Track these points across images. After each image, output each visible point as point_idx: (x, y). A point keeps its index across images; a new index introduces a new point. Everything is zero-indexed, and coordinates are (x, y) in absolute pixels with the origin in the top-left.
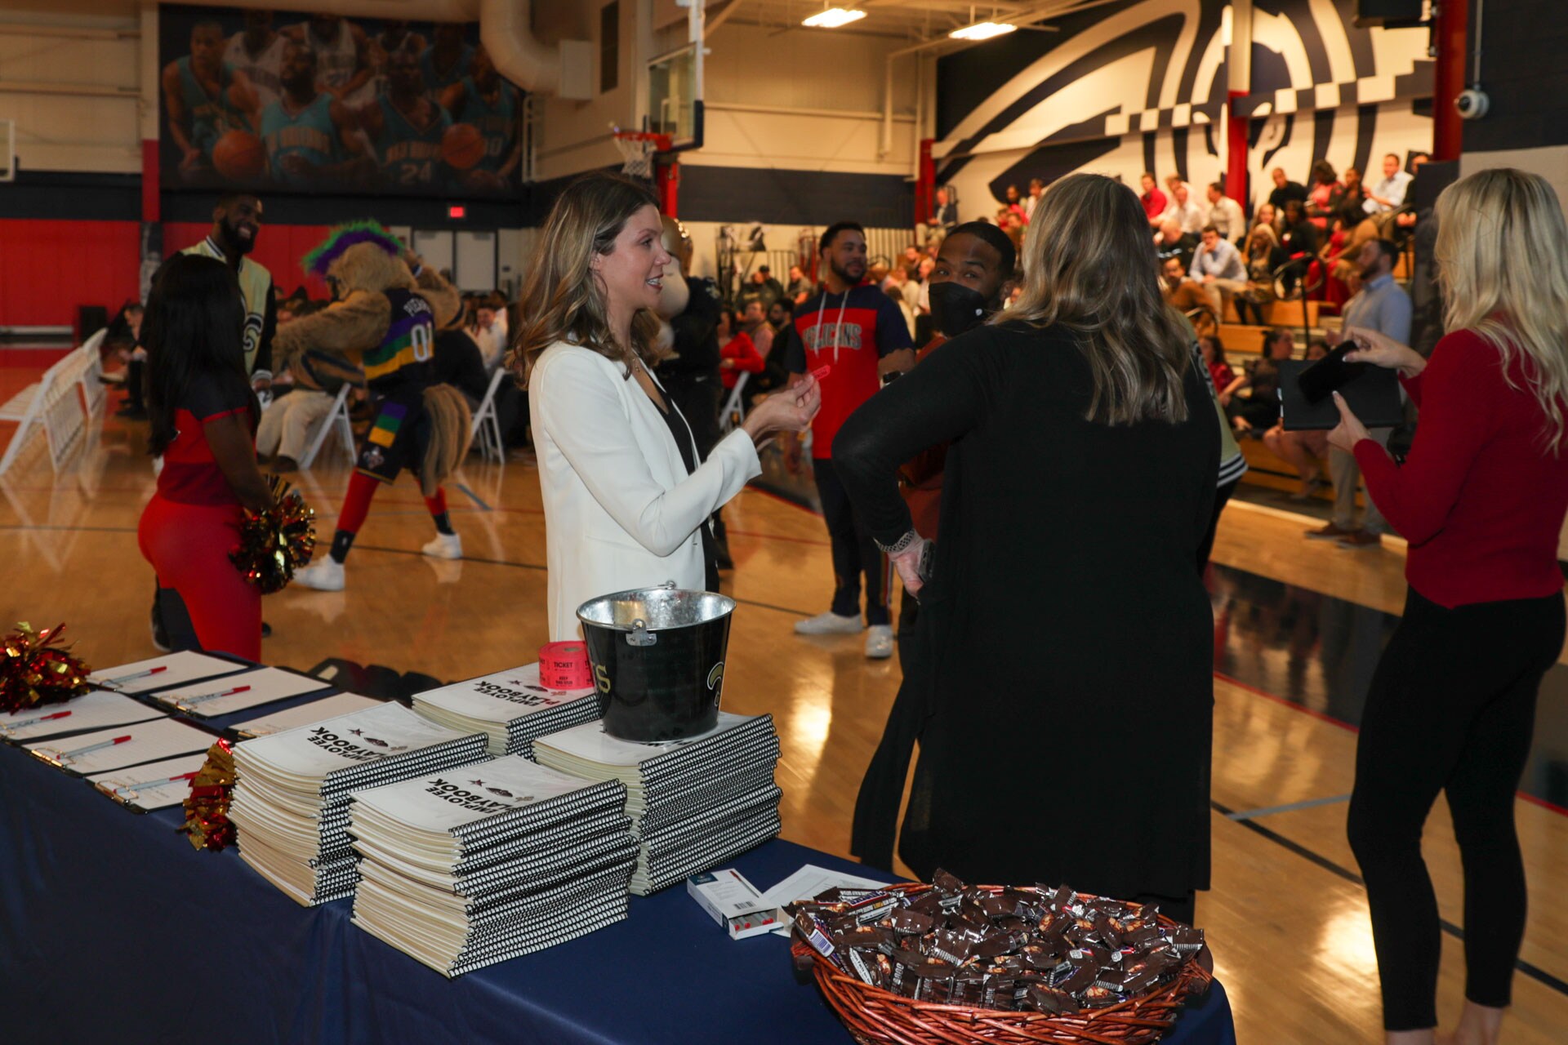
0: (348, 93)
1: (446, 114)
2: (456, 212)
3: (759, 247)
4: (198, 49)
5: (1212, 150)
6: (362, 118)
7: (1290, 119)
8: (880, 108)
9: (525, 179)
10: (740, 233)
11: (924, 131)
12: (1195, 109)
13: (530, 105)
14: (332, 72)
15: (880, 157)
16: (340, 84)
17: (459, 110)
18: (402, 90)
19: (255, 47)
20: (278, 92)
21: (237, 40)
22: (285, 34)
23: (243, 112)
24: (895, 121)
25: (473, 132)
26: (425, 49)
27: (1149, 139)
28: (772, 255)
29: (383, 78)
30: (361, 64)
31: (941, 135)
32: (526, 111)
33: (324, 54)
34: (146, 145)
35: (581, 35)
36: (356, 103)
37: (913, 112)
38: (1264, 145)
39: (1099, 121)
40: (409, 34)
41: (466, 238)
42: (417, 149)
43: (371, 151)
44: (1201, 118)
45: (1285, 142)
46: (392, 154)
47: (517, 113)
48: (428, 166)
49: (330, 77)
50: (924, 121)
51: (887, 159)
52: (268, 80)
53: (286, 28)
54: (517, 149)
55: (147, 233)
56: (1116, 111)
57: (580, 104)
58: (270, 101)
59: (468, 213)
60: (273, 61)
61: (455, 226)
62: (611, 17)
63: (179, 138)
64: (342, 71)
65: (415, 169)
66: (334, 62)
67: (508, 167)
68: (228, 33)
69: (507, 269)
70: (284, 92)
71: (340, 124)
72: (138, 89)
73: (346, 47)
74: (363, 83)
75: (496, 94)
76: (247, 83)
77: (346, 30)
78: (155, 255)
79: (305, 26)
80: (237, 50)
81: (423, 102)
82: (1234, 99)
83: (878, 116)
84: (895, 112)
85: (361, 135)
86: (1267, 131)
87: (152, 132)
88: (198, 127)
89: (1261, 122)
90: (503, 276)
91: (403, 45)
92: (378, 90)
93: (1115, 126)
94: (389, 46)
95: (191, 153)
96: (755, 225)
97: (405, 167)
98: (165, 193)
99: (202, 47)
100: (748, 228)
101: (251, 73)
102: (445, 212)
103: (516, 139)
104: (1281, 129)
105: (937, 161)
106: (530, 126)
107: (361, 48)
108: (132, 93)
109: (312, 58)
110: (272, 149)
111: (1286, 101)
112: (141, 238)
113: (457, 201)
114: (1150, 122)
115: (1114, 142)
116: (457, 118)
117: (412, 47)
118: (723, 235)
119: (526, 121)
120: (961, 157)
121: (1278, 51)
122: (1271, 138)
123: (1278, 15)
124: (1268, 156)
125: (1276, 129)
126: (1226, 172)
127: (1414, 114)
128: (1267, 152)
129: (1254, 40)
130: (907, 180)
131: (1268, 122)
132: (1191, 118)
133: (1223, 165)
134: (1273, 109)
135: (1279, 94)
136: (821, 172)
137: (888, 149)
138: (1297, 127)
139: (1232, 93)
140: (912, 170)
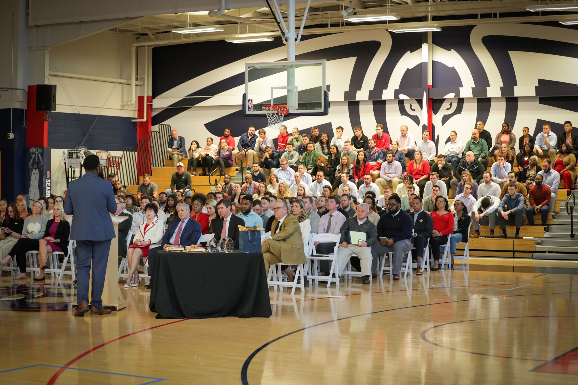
5: (404, 113)
11: (148, 91)
12: (398, 92)
15: (122, 106)
31: (158, 94)
44: (404, 97)
45: (457, 112)
51: (125, 108)
82: (429, 89)
86: (445, 105)
104: (455, 105)
114: (363, 96)
120: (178, 108)
121: (451, 67)
122: (447, 109)
123: (450, 50)
124: (445, 119)
125: (451, 105)
126: (427, 125)
127: (540, 103)
128: (445, 115)
129: (433, 60)
130: (133, 121)
131: (445, 101)
132: (396, 96)
133: (425, 122)
134: (457, 96)
135: (461, 89)
136: (99, 116)
137: (133, 102)
138: (466, 105)
139: (428, 86)
140: (135, 114)
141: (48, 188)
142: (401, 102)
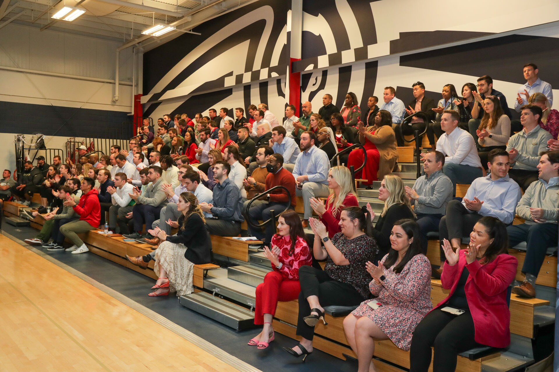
3: (41, 146)
5: (281, 93)
7: (324, 72)
8: (114, 79)
10: (28, 138)
11: (137, 91)
12: (271, 70)
15: (114, 102)
24: (120, 84)
27: (247, 89)
28: (48, 151)
31: (145, 92)
37: (130, 79)
38: (310, 88)
39: (221, 80)
44: (275, 75)
45: (322, 86)
50: (137, 85)
51: (117, 103)
56: (231, 74)
82: (293, 63)
83: (112, 81)
84: (120, 80)
86: (312, 80)
93: (230, 82)
96: (39, 135)
104: (320, 79)
105: (144, 105)
111: (323, 62)
114: (247, 78)
115: (229, 92)
118: (19, 140)
120: (155, 103)
121: (317, 34)
122: (314, 85)
123: (317, 15)
124: (312, 95)
125: (316, 79)
127: (400, 65)
128: (311, 92)
129: (304, 30)
130: (128, 115)
131: (312, 75)
132: (269, 75)
133: (287, 100)
134: (316, 67)
135: (320, 58)
136: (80, 110)
137: (117, 98)
138: (329, 77)
139: (292, 59)
140: (131, 110)
142: (279, 82)
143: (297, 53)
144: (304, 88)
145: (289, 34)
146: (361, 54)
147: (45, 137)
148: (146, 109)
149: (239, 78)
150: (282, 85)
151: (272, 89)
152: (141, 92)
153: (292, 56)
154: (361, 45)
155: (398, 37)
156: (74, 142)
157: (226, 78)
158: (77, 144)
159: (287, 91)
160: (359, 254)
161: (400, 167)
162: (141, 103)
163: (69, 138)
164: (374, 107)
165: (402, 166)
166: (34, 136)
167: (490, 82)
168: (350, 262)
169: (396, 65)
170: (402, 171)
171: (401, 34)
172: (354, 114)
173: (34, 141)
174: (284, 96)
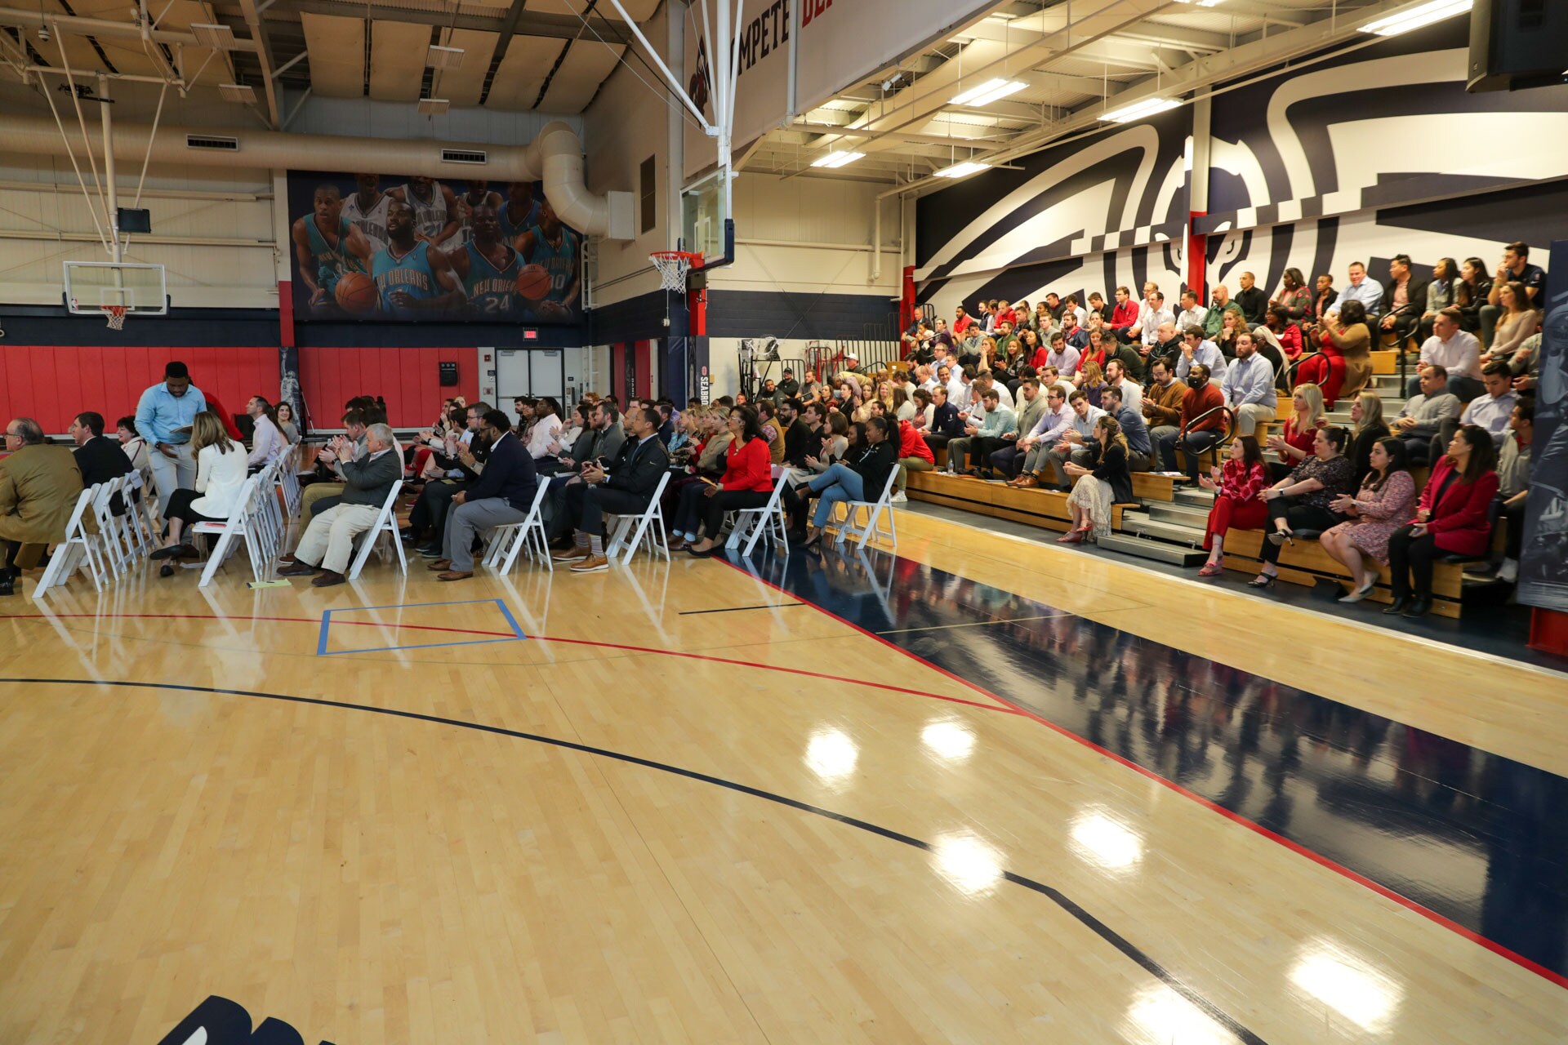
0: (440, 242)
1: (519, 256)
2: (530, 335)
3: (774, 357)
4: (320, 207)
5: (1169, 265)
6: (453, 260)
7: (1248, 234)
8: (871, 242)
9: (584, 307)
10: (759, 345)
11: (906, 260)
12: (1156, 230)
13: (586, 249)
14: (428, 224)
15: (871, 281)
16: (434, 234)
17: (530, 253)
18: (484, 238)
19: (365, 205)
20: (386, 242)
21: (351, 199)
22: (390, 194)
23: (358, 257)
24: (882, 252)
25: (542, 271)
26: (502, 205)
27: (1110, 258)
29: (469, 228)
30: (451, 217)
31: (920, 263)
32: (583, 252)
33: (421, 210)
34: (281, 285)
35: (625, 187)
36: (447, 248)
37: (897, 244)
38: (1222, 258)
39: (1065, 243)
40: (489, 192)
41: (538, 355)
42: (498, 285)
43: (461, 287)
44: (1161, 237)
45: (1243, 255)
46: (477, 290)
47: (577, 254)
48: (507, 297)
49: (426, 229)
50: (906, 251)
51: (876, 283)
52: (377, 231)
53: (391, 189)
54: (577, 283)
55: (284, 356)
56: (1079, 235)
57: (625, 244)
58: (379, 247)
59: (539, 335)
60: (380, 216)
61: (529, 346)
62: (648, 168)
63: (308, 280)
64: (436, 223)
65: (496, 300)
66: (429, 216)
67: (570, 297)
68: (345, 195)
69: (571, 379)
70: (390, 241)
71: (437, 264)
72: (274, 241)
73: (439, 204)
74: (453, 233)
75: (559, 239)
76: (360, 235)
77: (438, 190)
78: (291, 373)
79: (405, 187)
80: (352, 207)
81: (501, 247)
82: (1194, 219)
83: (869, 247)
84: (882, 245)
85: (452, 274)
86: (1225, 246)
87: (286, 275)
88: (322, 270)
89: (1221, 237)
90: (568, 384)
91: (484, 201)
92: (465, 239)
93: (1079, 248)
94: (473, 202)
95: (318, 291)
96: (770, 339)
97: (488, 299)
98: (297, 323)
99: (323, 206)
100: (765, 341)
101: (363, 226)
102: (522, 334)
103: (575, 276)
104: (1239, 244)
105: (917, 284)
106: (586, 264)
107: (450, 204)
108: (268, 244)
109: (412, 212)
110: (382, 287)
111: (1247, 218)
112: (281, 360)
113: (531, 326)
114: (1112, 242)
115: (1078, 262)
116: (527, 262)
117: (491, 202)
118: (744, 347)
119: (583, 261)
120: (939, 280)
121: (1234, 173)
122: (1228, 253)
123: (1236, 143)
124: (1225, 269)
125: (1233, 244)
126: (1186, 283)
127: (1378, 223)
128: (1224, 264)
129: (1213, 165)
130: (894, 300)
131: (1226, 238)
132: (1152, 238)
133: (1184, 277)
134: (1234, 225)
135: (1241, 212)
136: (823, 295)
137: (877, 275)
138: (1255, 242)
139: (1193, 213)
140: (896, 292)
141: (703, 388)
142: (1166, 247)
143: (1200, 204)
144: (1211, 258)
145: (1188, 174)
146: (1311, 207)
147: (779, 341)
148: (921, 290)
149: (1098, 242)
150: (1174, 253)
151: (1155, 259)
152: (913, 262)
153: (1193, 208)
154: (1311, 193)
155: (1373, 182)
156: (819, 348)
157: (1074, 242)
158: (822, 351)
159: (1184, 264)
160: (1334, 475)
161: (1374, 381)
162: (915, 280)
163: (808, 341)
164: (1327, 291)
165: (1379, 379)
166: (762, 340)
167: (1522, 251)
168: (1323, 483)
169: (1371, 225)
170: (1378, 386)
171: (1381, 176)
172: (1299, 301)
173: (763, 348)
174: (1178, 271)
